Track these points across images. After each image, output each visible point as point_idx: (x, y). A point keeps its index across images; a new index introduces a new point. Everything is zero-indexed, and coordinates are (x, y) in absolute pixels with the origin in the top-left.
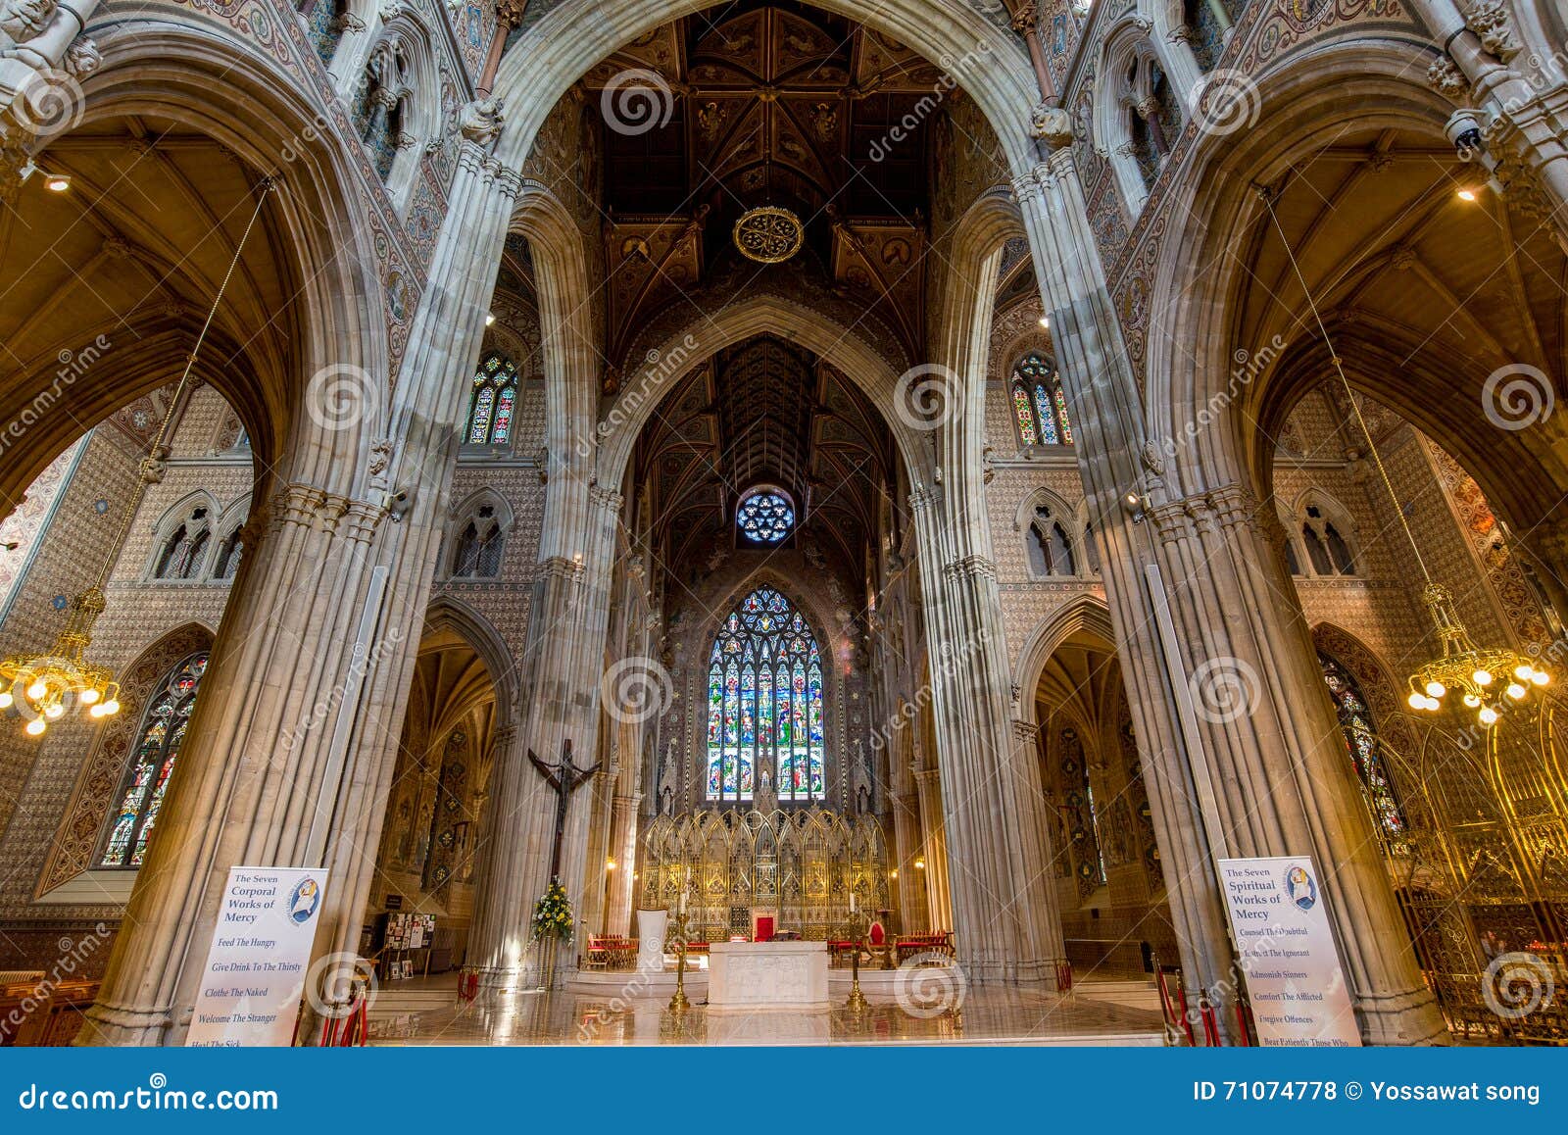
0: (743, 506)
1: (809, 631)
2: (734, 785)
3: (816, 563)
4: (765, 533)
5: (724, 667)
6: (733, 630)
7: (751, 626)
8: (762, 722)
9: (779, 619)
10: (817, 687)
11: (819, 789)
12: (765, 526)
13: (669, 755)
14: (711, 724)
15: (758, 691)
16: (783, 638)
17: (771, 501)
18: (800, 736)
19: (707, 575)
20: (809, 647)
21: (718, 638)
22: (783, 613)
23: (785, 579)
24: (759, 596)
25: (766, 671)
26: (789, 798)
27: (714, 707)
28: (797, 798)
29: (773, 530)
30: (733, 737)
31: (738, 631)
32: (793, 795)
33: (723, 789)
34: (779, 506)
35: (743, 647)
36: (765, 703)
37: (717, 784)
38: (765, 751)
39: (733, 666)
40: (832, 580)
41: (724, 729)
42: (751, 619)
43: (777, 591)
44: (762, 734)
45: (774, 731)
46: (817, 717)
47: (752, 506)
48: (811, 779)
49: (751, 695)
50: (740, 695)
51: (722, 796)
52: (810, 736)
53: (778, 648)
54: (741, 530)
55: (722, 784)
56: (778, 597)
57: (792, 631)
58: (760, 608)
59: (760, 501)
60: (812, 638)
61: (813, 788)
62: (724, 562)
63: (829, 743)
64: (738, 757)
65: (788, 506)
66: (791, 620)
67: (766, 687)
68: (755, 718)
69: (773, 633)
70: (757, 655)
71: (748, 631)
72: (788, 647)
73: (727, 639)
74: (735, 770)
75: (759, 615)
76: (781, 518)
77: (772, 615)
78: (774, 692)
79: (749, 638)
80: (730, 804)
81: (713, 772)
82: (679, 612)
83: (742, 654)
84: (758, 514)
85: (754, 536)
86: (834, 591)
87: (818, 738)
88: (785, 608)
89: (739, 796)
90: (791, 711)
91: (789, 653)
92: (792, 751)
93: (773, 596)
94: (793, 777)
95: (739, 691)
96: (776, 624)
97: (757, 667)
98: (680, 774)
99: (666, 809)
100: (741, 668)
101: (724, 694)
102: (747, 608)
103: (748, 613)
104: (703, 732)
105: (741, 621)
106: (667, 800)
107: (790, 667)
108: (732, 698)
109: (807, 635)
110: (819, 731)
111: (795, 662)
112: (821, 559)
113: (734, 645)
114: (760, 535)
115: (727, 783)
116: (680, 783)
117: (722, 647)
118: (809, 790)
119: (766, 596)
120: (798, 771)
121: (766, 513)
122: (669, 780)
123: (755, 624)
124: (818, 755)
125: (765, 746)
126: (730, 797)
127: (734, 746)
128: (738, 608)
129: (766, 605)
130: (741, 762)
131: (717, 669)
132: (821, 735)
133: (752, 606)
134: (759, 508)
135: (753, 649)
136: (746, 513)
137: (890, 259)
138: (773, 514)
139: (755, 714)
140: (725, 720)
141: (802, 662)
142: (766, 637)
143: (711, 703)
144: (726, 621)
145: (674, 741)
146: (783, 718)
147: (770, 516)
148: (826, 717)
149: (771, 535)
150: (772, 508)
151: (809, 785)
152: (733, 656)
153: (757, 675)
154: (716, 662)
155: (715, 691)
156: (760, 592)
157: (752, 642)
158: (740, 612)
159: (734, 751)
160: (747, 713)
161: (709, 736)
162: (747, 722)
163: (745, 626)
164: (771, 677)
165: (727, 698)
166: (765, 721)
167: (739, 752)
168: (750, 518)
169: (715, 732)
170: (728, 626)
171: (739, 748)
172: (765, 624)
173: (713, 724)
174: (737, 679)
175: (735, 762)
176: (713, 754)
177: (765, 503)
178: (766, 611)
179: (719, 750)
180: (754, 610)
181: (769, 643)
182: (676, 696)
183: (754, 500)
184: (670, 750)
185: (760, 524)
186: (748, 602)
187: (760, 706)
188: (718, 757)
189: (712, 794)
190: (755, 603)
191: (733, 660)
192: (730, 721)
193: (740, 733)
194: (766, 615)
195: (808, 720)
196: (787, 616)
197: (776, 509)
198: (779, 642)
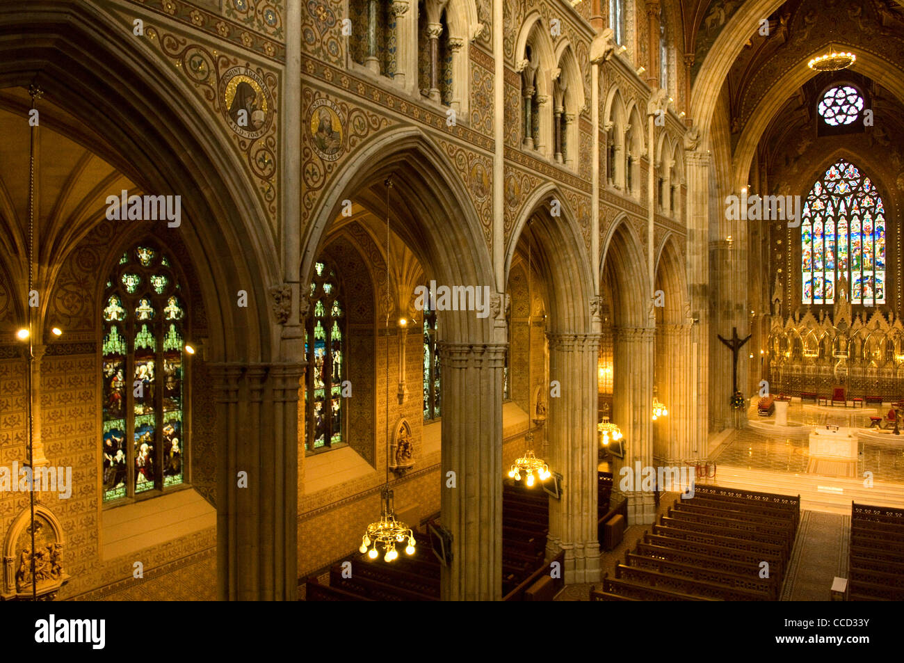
0: (823, 99)
1: (876, 191)
2: (821, 294)
3: (881, 141)
4: (841, 118)
5: (812, 220)
6: (818, 194)
7: (831, 190)
8: (840, 255)
9: (853, 183)
10: (882, 230)
11: (881, 298)
12: (841, 112)
13: (777, 280)
14: (804, 258)
15: (836, 235)
16: (855, 197)
17: (845, 92)
18: (868, 264)
19: (797, 159)
20: (875, 202)
21: (808, 201)
22: (856, 179)
24: (837, 168)
25: (843, 221)
26: (860, 303)
27: (806, 247)
28: (865, 303)
29: (847, 115)
30: (820, 265)
31: (822, 194)
32: (862, 302)
33: (813, 297)
34: (852, 94)
35: (826, 205)
36: (843, 243)
37: (810, 294)
39: (818, 219)
40: (895, 154)
41: (813, 260)
42: (831, 185)
43: (850, 163)
44: (840, 264)
45: (849, 261)
46: (881, 250)
47: (829, 98)
48: (875, 291)
49: (833, 238)
50: (824, 238)
51: (813, 301)
52: (875, 263)
53: (852, 205)
54: (822, 118)
55: (813, 294)
56: (851, 167)
57: (863, 192)
58: (838, 177)
60: (878, 196)
61: (877, 296)
62: (809, 147)
63: (889, 268)
64: (824, 278)
65: (859, 94)
66: (861, 184)
67: (842, 232)
68: (835, 252)
69: (848, 194)
70: (836, 210)
71: (829, 194)
72: (859, 203)
73: (814, 200)
74: (821, 286)
75: (837, 181)
76: (853, 104)
77: (847, 181)
78: (849, 235)
79: (830, 199)
80: (819, 306)
81: (806, 287)
82: (778, 186)
83: (825, 210)
84: (835, 104)
85: (832, 122)
86: (896, 162)
87: (881, 265)
88: (857, 175)
89: (824, 301)
90: (861, 248)
91: (860, 208)
92: (862, 274)
93: (847, 167)
94: (863, 290)
95: (823, 235)
96: (850, 187)
97: (836, 219)
98: (785, 289)
99: (777, 311)
100: (824, 220)
101: (813, 238)
102: (828, 177)
103: (829, 181)
104: (798, 262)
105: (824, 187)
106: (777, 306)
107: (861, 218)
108: (818, 240)
109: (874, 194)
110: (882, 260)
111: (865, 213)
112: (885, 138)
113: (818, 205)
114: (837, 121)
115: (816, 294)
116: (785, 296)
117: (810, 206)
118: (874, 298)
119: (842, 167)
120: (866, 286)
121: (840, 102)
122: (778, 295)
123: (834, 188)
124: (881, 275)
126: (819, 302)
127: (820, 271)
128: (821, 178)
129: (842, 174)
130: (825, 281)
131: (807, 221)
132: (883, 263)
133: (832, 176)
134: (835, 99)
135: (833, 205)
136: (825, 105)
138: (846, 102)
139: (835, 250)
140: (813, 254)
141: (870, 213)
142: (842, 197)
143: (804, 244)
144: (813, 188)
145: (780, 271)
146: (855, 252)
147: (844, 104)
148: (887, 251)
149: (845, 120)
150: (846, 97)
151: (874, 295)
152: (819, 212)
153: (836, 224)
154: (806, 217)
155: (806, 237)
156: (837, 165)
157: (832, 201)
158: (822, 181)
159: (821, 274)
160: (829, 249)
161: (803, 265)
162: (830, 256)
163: (827, 190)
164: (846, 225)
165: (814, 241)
166: (843, 256)
167: (824, 275)
168: (828, 108)
169: (807, 262)
170: (814, 192)
171: (824, 273)
172: (842, 188)
173: (805, 257)
174: (821, 227)
175: (822, 281)
176: (806, 277)
177: (840, 94)
178: (842, 178)
179: (810, 273)
180: (833, 179)
181: (845, 202)
182: (779, 242)
183: (831, 93)
184: (777, 277)
185: (836, 112)
186: (828, 173)
187: (839, 245)
188: (810, 278)
189: (806, 301)
190: (833, 173)
191: (818, 215)
192: (818, 255)
193: (825, 263)
194: (842, 182)
195: (874, 253)
196: (858, 181)
197: (849, 98)
198: (852, 200)
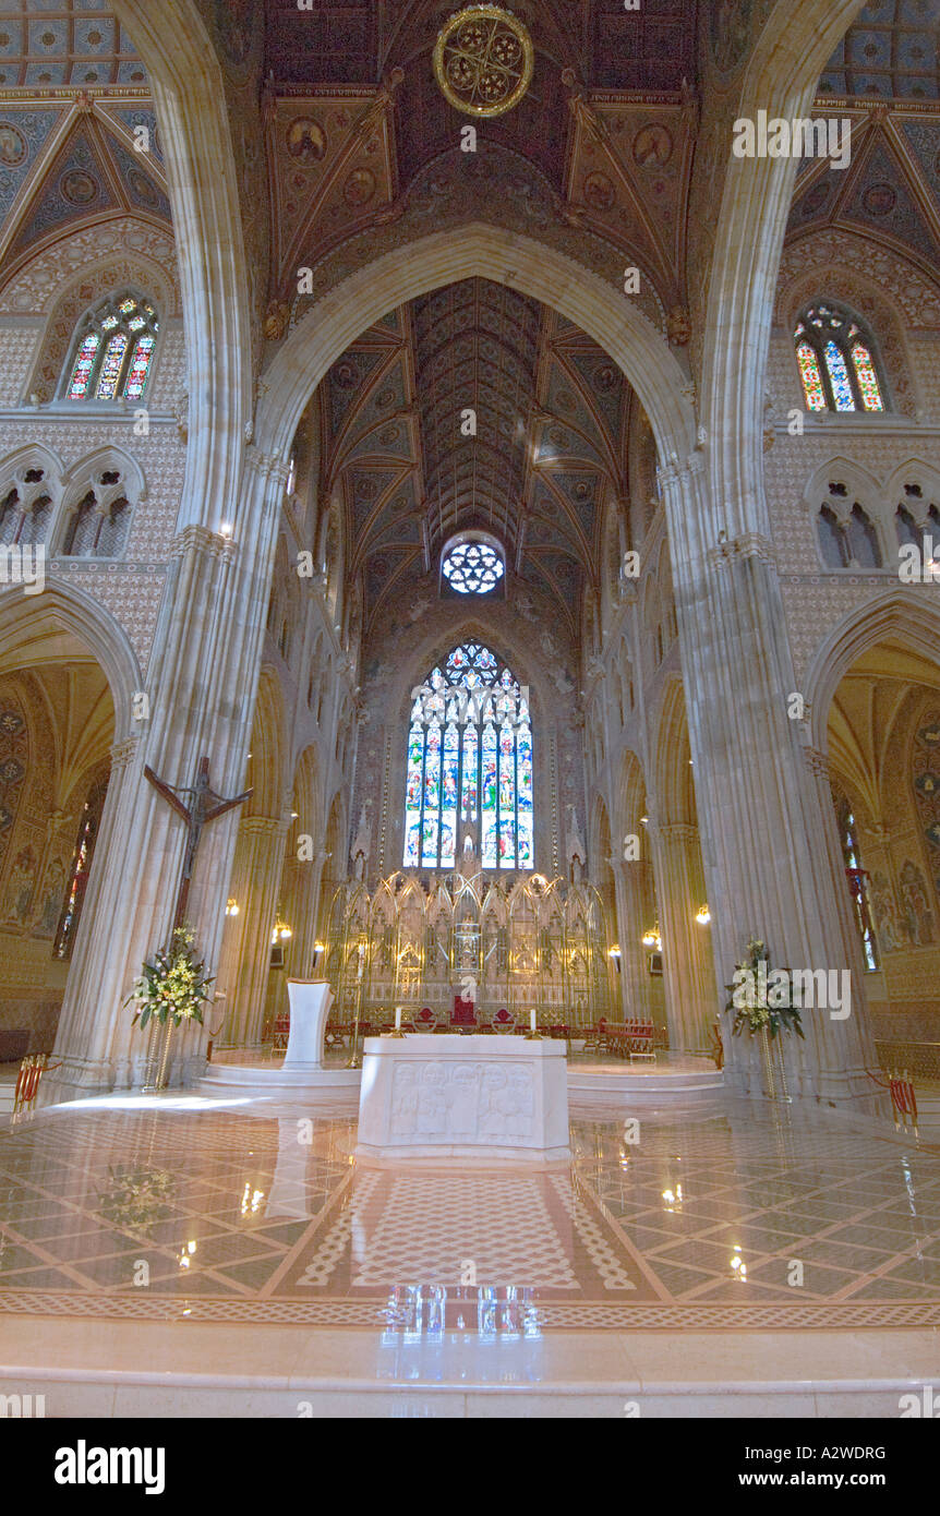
0: (449, 556)
1: (519, 689)
2: (435, 851)
3: (528, 616)
4: (473, 585)
5: (425, 726)
6: (436, 686)
7: (455, 682)
8: (465, 784)
9: (487, 675)
10: (526, 748)
11: (527, 857)
12: (473, 576)
13: (363, 817)
14: (410, 786)
15: (461, 751)
16: (490, 695)
17: (479, 550)
18: (507, 801)
19: (408, 626)
20: (518, 706)
21: (421, 694)
22: (491, 669)
23: (494, 632)
24: (465, 651)
25: (471, 731)
26: (494, 866)
27: (414, 768)
28: (502, 866)
29: (482, 582)
30: (434, 799)
31: (442, 687)
32: (498, 863)
33: (421, 855)
34: (489, 555)
35: (447, 704)
36: (470, 764)
37: (416, 849)
38: (469, 815)
39: (435, 725)
40: (546, 634)
41: (424, 790)
42: (456, 675)
43: (484, 646)
44: (465, 797)
45: (479, 793)
46: (526, 779)
47: (458, 555)
48: (517, 845)
49: (455, 755)
50: (442, 755)
51: (420, 862)
52: (518, 800)
53: (484, 706)
54: (447, 581)
55: (421, 848)
56: (485, 652)
57: (501, 688)
58: (466, 664)
59: (468, 550)
60: (522, 696)
61: (521, 855)
62: (426, 612)
63: (538, 807)
64: (439, 821)
65: (498, 557)
66: (499, 677)
67: (470, 747)
68: (458, 779)
69: (479, 690)
70: (461, 713)
71: (453, 687)
72: (495, 705)
73: (430, 696)
74: (436, 834)
75: (465, 670)
76: (490, 569)
77: (478, 671)
78: (479, 752)
79: (453, 695)
80: (430, 870)
81: (411, 836)
82: (377, 665)
83: (446, 712)
84: (465, 564)
85: (460, 588)
86: (547, 645)
87: (527, 803)
88: (492, 663)
89: (439, 863)
90: (497, 774)
91: (495, 713)
92: (498, 816)
93: (479, 651)
94: (499, 843)
95: (441, 750)
96: (483, 680)
97: (461, 727)
98: (375, 834)
99: (359, 875)
100: (444, 727)
101: (425, 754)
102: (451, 663)
103: (453, 669)
104: (402, 793)
105: (445, 677)
106: (359, 865)
107: (497, 727)
108: (433, 758)
109: (516, 693)
110: (528, 795)
111: (503, 721)
112: (533, 611)
113: (436, 702)
114: (467, 587)
115: (426, 849)
116: (373, 847)
117: (424, 704)
118: (516, 858)
119: (472, 651)
120: (504, 837)
121: (473, 563)
122: (363, 843)
123: (460, 680)
124: (526, 819)
125: (469, 809)
126: (430, 863)
127: (435, 809)
128: (442, 663)
129: (472, 660)
130: (441, 827)
131: (417, 727)
132: (530, 799)
133: (457, 662)
134: (466, 558)
135: (457, 706)
136: (452, 563)
137: (644, 156)
138: (481, 565)
139: (458, 777)
140: (425, 781)
141: (511, 721)
142: (471, 694)
143: (411, 762)
144: (429, 677)
145: (370, 802)
146: (488, 781)
147: (478, 566)
148: (537, 782)
149: (479, 587)
150: (480, 558)
151: (516, 852)
152: (436, 713)
153: (461, 734)
154: (417, 719)
155: (416, 751)
156: (465, 646)
157: (457, 699)
158: (443, 668)
159: (435, 815)
160: (450, 774)
161: (408, 798)
162: (450, 784)
163: (450, 682)
164: (476, 737)
165: (428, 758)
166: (469, 784)
167: (441, 815)
168: (456, 568)
169: (414, 793)
170: (431, 682)
171: (441, 811)
172: (471, 681)
173: (413, 785)
174: (438, 738)
175: (436, 826)
176: (412, 818)
177: (473, 552)
178: (472, 667)
179: (418, 813)
180: (459, 666)
181: (475, 701)
182: (372, 753)
183: (461, 550)
184: (364, 812)
185: (467, 575)
186: (452, 657)
187: (464, 768)
188: (417, 821)
189: (409, 860)
190: (460, 658)
191: (435, 718)
192: (431, 782)
193: (442, 795)
194: (471, 671)
195: (516, 783)
196: (495, 672)
197: (484, 559)
198: (485, 700)
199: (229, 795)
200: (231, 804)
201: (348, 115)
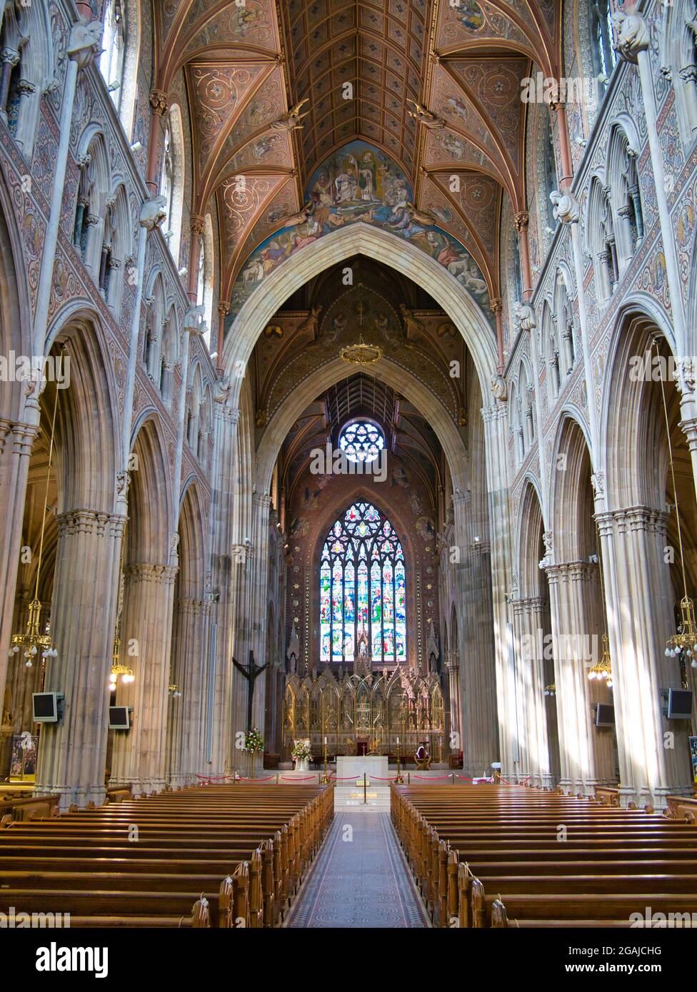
0: (344, 433)
1: (395, 536)
2: (340, 650)
3: (401, 483)
4: (362, 456)
5: (331, 564)
6: (338, 535)
7: (351, 532)
8: (360, 604)
9: (373, 526)
10: (401, 578)
11: (401, 654)
12: (362, 449)
13: (293, 631)
14: (322, 606)
15: (356, 582)
16: (376, 541)
17: (366, 429)
18: (388, 615)
19: (317, 493)
20: (395, 548)
21: (328, 541)
22: (376, 521)
23: (377, 496)
24: (357, 508)
25: (363, 566)
26: (380, 660)
27: (324, 594)
28: (386, 659)
29: (368, 453)
30: (339, 616)
31: (342, 536)
32: (383, 658)
33: (332, 653)
34: (373, 432)
35: (346, 548)
36: (363, 590)
37: (328, 650)
38: (363, 627)
39: (338, 563)
40: (414, 497)
41: (332, 610)
42: (351, 526)
43: (371, 504)
44: (360, 614)
45: (369, 611)
46: (401, 601)
47: (351, 433)
48: (396, 646)
49: (352, 584)
50: (343, 584)
51: (331, 658)
52: (396, 615)
53: (372, 549)
55: (331, 649)
56: (372, 508)
57: (383, 535)
58: (358, 518)
59: (358, 429)
60: (398, 541)
61: (398, 652)
62: (330, 482)
63: (409, 620)
64: (343, 630)
65: (380, 433)
66: (381, 527)
67: (363, 579)
68: (355, 602)
69: (367, 537)
70: (356, 554)
71: (350, 536)
72: (379, 548)
73: (334, 542)
74: (341, 639)
75: (358, 523)
76: (374, 443)
77: (367, 523)
78: (369, 582)
79: (350, 541)
80: (338, 663)
81: (325, 642)
82: (297, 522)
83: (345, 553)
84: (356, 440)
86: (415, 505)
87: (402, 617)
88: (377, 518)
89: (344, 658)
90: (382, 597)
91: (380, 553)
92: (382, 626)
93: (368, 508)
94: (383, 645)
95: (343, 581)
96: (371, 530)
97: (356, 564)
99: (293, 668)
100: (344, 564)
101: (332, 584)
102: (348, 518)
103: (349, 522)
104: (317, 612)
105: (344, 528)
106: (293, 662)
107: (381, 564)
108: (338, 587)
109: (394, 539)
110: (402, 611)
111: (385, 559)
112: (405, 480)
113: (338, 547)
114: (358, 458)
115: (335, 650)
116: (301, 650)
117: (330, 548)
118: (395, 654)
119: (362, 508)
120: (387, 641)
121: (362, 439)
122: (293, 647)
123: (354, 530)
124: (401, 628)
125: (363, 622)
126: (337, 659)
127: (339, 622)
128: (341, 517)
129: (362, 515)
130: (344, 634)
131: (326, 565)
132: (404, 614)
133: (352, 516)
134: (357, 435)
135: (353, 549)
136: (346, 439)
137: (442, 335)
138: (367, 440)
139: (355, 599)
140: (332, 603)
141: (390, 559)
142: (363, 540)
143: (322, 590)
144: (333, 528)
145: (296, 620)
146: (375, 602)
148: (407, 602)
149: (366, 458)
150: (367, 435)
151: (395, 650)
152: (339, 555)
153: (356, 570)
154: (325, 560)
155: (325, 581)
156: (358, 505)
157: (353, 544)
158: (342, 522)
159: (340, 626)
160: (349, 598)
161: (322, 615)
162: (349, 604)
163: (347, 531)
164: (366, 571)
165: (334, 587)
166: (363, 605)
167: (344, 627)
168: (350, 443)
169: (325, 612)
170: (334, 532)
171: (344, 624)
172: (362, 530)
173: (325, 606)
174: (341, 573)
175: (341, 634)
176: (325, 629)
177: (362, 431)
178: (362, 520)
179: (329, 625)
180: (353, 520)
181: (365, 545)
182: (297, 586)
183: (353, 429)
184: (294, 627)
185: (357, 449)
186: (349, 512)
187: (359, 593)
188: (328, 630)
189: (324, 657)
190: (354, 514)
191: (338, 558)
192: (337, 604)
193: (344, 612)
194: (362, 523)
195: (394, 603)
196: (379, 524)
197: (370, 436)
198: (372, 544)
199: (261, 665)
200: (262, 669)
201: (295, 323)
